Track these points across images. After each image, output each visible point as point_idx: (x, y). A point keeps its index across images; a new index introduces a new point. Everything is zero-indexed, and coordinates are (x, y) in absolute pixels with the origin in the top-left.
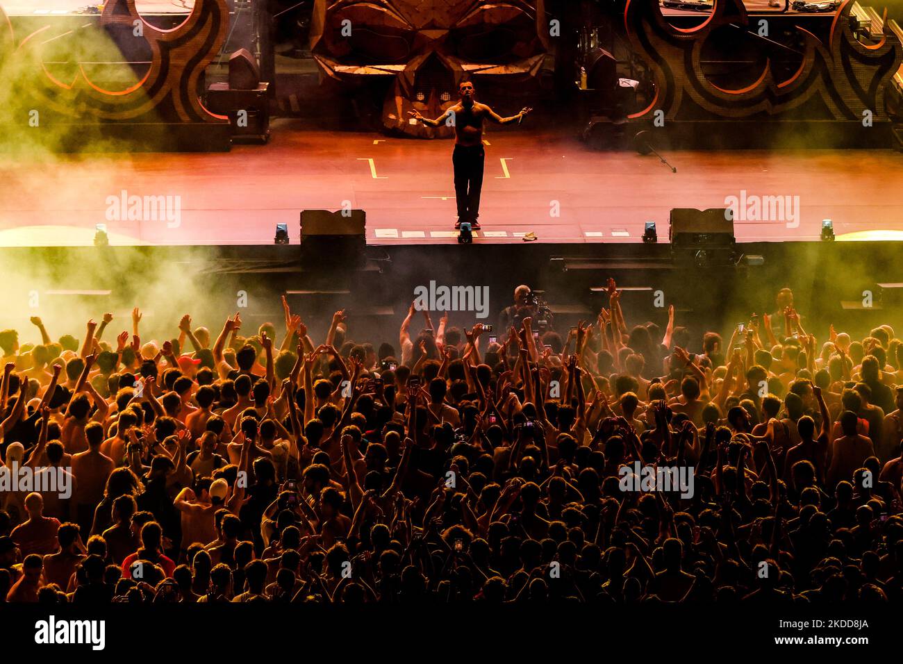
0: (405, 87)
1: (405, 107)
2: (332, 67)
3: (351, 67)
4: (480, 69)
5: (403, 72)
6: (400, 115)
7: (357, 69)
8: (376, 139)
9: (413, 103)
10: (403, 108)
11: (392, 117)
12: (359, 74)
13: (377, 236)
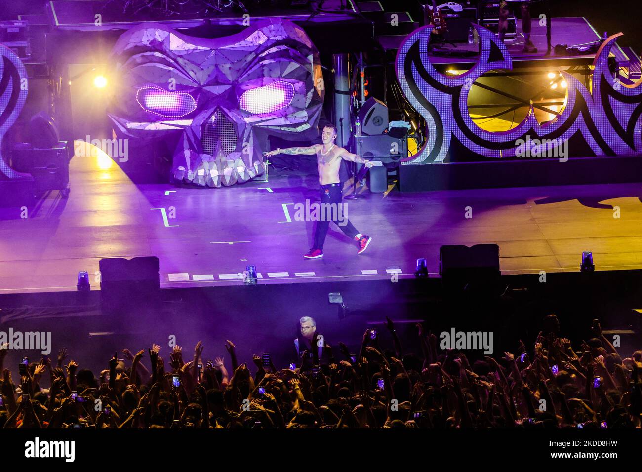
0: (193, 140)
1: (193, 158)
2: (125, 125)
3: (143, 124)
4: (262, 121)
5: (190, 127)
6: (189, 167)
7: (148, 125)
8: (168, 189)
9: (200, 155)
10: (191, 160)
11: (181, 168)
12: (150, 130)
13: (170, 280)
